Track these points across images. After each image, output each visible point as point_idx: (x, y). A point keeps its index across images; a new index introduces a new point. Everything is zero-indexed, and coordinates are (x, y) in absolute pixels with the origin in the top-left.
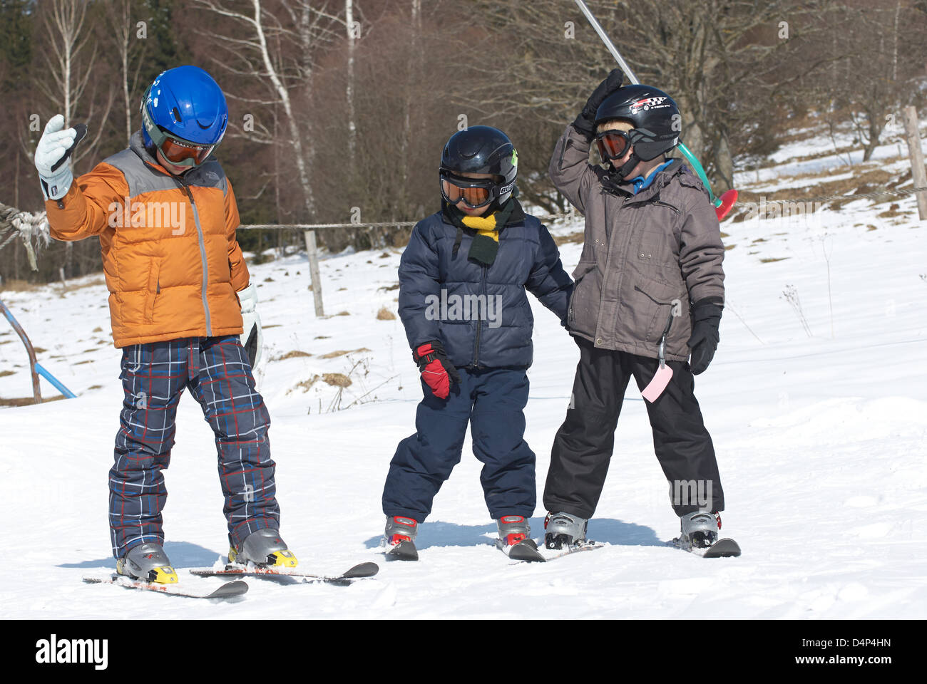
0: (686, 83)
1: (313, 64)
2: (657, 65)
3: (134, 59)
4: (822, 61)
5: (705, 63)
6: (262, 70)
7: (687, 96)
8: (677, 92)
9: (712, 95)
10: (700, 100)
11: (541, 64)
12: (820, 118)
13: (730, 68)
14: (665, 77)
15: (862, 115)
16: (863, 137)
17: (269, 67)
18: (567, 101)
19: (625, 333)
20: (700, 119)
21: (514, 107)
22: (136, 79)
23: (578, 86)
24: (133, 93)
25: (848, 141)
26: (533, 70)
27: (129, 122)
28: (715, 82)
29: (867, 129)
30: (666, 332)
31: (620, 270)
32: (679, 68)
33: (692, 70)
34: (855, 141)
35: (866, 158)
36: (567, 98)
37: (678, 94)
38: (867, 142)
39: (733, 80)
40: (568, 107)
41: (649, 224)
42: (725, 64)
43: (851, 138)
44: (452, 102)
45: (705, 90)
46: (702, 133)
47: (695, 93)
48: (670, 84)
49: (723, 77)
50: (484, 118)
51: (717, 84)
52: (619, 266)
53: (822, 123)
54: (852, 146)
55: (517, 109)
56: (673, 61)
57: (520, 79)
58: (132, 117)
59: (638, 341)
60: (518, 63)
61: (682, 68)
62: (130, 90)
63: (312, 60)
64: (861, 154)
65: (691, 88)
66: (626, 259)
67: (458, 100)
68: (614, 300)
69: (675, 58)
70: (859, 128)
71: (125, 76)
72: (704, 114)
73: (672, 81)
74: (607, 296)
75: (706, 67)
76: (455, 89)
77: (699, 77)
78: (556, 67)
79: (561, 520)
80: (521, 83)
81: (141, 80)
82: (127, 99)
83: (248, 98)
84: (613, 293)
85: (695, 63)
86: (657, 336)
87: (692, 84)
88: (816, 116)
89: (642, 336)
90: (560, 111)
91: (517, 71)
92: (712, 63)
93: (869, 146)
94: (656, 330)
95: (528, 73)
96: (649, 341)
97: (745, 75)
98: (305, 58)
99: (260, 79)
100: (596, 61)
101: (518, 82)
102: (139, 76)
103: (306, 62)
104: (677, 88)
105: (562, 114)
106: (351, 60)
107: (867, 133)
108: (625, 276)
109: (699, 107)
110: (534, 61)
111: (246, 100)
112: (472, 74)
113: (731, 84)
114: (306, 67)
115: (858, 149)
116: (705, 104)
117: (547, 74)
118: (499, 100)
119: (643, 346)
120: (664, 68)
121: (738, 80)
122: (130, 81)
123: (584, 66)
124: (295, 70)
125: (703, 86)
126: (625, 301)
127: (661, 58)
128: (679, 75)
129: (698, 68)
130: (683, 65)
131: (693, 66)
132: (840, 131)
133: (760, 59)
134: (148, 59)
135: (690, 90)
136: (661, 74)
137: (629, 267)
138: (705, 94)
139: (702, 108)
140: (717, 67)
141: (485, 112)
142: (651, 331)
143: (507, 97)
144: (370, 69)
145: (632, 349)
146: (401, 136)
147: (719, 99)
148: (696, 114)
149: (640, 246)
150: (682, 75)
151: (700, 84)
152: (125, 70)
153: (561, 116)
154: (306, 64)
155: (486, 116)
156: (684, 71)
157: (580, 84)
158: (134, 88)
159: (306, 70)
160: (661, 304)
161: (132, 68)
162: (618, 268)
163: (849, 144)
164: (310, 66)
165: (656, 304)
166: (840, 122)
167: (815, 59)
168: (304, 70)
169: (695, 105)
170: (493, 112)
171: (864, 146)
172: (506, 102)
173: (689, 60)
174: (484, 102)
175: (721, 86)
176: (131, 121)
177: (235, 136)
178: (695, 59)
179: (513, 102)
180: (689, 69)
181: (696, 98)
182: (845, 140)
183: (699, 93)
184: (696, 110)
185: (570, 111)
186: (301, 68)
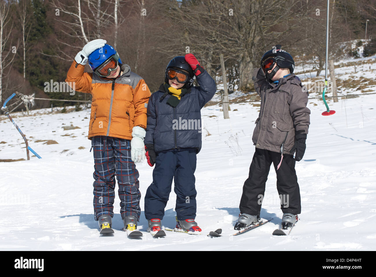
0: (248, 46)
1: (101, 33)
2: (237, 39)
3: (27, 28)
4: (300, 39)
5: (255, 38)
6: (81, 35)
7: (248, 51)
8: (244, 49)
9: (257, 51)
10: (253, 53)
11: (192, 37)
12: (300, 58)
13: (265, 41)
14: (240, 43)
15: (317, 57)
16: (317, 66)
17: (84, 34)
18: (201, 52)
19: (268, 143)
20: (253, 60)
21: (180, 53)
22: (28, 36)
23: (206, 46)
24: (26, 41)
25: (311, 68)
26: (188, 39)
27: (24, 53)
28: (259, 46)
29: (318, 63)
30: (284, 142)
31: (267, 118)
32: (245, 40)
33: (250, 41)
34: (314, 68)
35: (318, 75)
36: (201, 50)
37: (244, 50)
38: (318, 69)
39: (266, 45)
40: (201, 54)
41: (279, 100)
42: (263, 39)
43: (312, 67)
44: (157, 51)
45: (255, 49)
46: (253, 65)
47: (251, 50)
48: (241, 47)
49: (262, 44)
50: (169, 57)
51: (260, 47)
52: (267, 116)
53: (301, 60)
54: (312, 70)
55: (182, 54)
56: (243, 37)
57: (183, 43)
58: (26, 51)
59: (273, 146)
60: (182, 36)
61: (246, 41)
62: (25, 40)
63: (100, 31)
64: (316, 73)
65: (249, 48)
66: (269, 113)
67: (159, 50)
68: (265, 129)
69: (243, 36)
70: (315, 63)
71: (24, 35)
72: (254, 58)
73: (242, 45)
74: (262, 128)
75: (256, 40)
76: (158, 46)
77: (253, 44)
78: (198, 39)
79: (243, 217)
80: (184, 44)
81: (30, 36)
82: (24, 44)
83: (75, 46)
84: (265, 127)
85: (251, 39)
86: (280, 144)
87: (250, 46)
88: (298, 57)
89: (274, 144)
90: (199, 55)
91: (182, 39)
92: (258, 38)
93: (319, 70)
94: (280, 141)
95: (186, 40)
96: (277, 145)
97: (271, 43)
98: (98, 31)
99: (80, 39)
100: (213, 37)
101: (182, 44)
102: (29, 35)
103: (98, 32)
104: (244, 48)
105: (199, 56)
106: (116, 32)
107: (318, 65)
108: (269, 120)
109: (252, 56)
110: (189, 36)
111: (74, 47)
112: (164, 40)
113: (265, 47)
114: (98, 34)
115: (315, 71)
116: (255, 54)
117: (194, 41)
118: (175, 50)
119: (274, 147)
120: (239, 40)
121: (267, 45)
122: (26, 37)
123: (208, 38)
124: (94, 36)
125: (254, 47)
126: (268, 130)
127: (238, 36)
128: (245, 43)
129: (252, 41)
130: (247, 40)
131: (250, 39)
132: (308, 63)
133: (276, 37)
134: (33, 28)
135: (249, 49)
136: (238, 42)
137: (270, 117)
138: (255, 50)
139: (253, 56)
140: (259, 40)
141: (169, 55)
142: (278, 141)
143: (177, 50)
144: (124, 36)
145: (270, 149)
146: (135, 62)
147: (260, 53)
148: (251, 58)
149: (275, 108)
150: (246, 43)
151: (253, 47)
152: (24, 32)
153: (199, 57)
154: (98, 33)
155: (169, 56)
156: (247, 42)
157: (207, 45)
158: (27, 39)
159: (98, 35)
160: (282, 131)
161: (26, 31)
162: (267, 117)
163: (311, 69)
164: (100, 34)
165: (280, 131)
166: (308, 60)
167: (298, 38)
168: (97, 36)
169: (251, 55)
170: (172, 55)
171: (317, 70)
172: (177, 51)
173: (249, 37)
174: (169, 51)
175: (261, 47)
176: (25, 53)
177: (70, 61)
178: (251, 37)
179: (180, 51)
180: (249, 41)
181: (251, 52)
182: (309, 67)
183: (252, 50)
184: (251, 57)
185: (202, 55)
186: (96, 35)
